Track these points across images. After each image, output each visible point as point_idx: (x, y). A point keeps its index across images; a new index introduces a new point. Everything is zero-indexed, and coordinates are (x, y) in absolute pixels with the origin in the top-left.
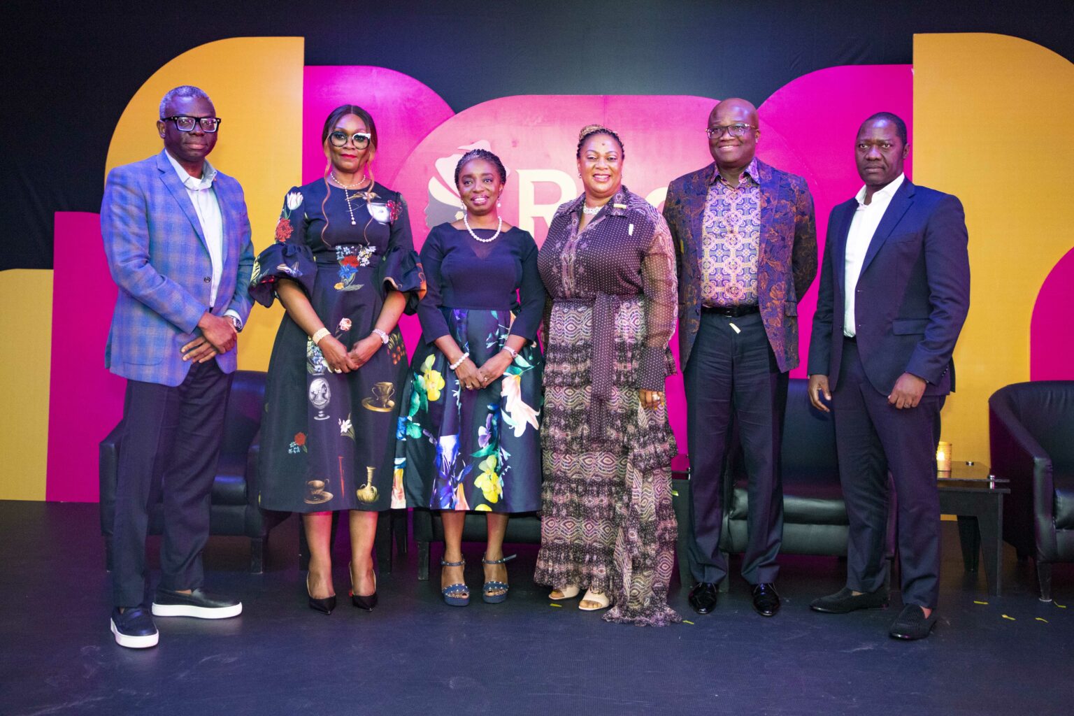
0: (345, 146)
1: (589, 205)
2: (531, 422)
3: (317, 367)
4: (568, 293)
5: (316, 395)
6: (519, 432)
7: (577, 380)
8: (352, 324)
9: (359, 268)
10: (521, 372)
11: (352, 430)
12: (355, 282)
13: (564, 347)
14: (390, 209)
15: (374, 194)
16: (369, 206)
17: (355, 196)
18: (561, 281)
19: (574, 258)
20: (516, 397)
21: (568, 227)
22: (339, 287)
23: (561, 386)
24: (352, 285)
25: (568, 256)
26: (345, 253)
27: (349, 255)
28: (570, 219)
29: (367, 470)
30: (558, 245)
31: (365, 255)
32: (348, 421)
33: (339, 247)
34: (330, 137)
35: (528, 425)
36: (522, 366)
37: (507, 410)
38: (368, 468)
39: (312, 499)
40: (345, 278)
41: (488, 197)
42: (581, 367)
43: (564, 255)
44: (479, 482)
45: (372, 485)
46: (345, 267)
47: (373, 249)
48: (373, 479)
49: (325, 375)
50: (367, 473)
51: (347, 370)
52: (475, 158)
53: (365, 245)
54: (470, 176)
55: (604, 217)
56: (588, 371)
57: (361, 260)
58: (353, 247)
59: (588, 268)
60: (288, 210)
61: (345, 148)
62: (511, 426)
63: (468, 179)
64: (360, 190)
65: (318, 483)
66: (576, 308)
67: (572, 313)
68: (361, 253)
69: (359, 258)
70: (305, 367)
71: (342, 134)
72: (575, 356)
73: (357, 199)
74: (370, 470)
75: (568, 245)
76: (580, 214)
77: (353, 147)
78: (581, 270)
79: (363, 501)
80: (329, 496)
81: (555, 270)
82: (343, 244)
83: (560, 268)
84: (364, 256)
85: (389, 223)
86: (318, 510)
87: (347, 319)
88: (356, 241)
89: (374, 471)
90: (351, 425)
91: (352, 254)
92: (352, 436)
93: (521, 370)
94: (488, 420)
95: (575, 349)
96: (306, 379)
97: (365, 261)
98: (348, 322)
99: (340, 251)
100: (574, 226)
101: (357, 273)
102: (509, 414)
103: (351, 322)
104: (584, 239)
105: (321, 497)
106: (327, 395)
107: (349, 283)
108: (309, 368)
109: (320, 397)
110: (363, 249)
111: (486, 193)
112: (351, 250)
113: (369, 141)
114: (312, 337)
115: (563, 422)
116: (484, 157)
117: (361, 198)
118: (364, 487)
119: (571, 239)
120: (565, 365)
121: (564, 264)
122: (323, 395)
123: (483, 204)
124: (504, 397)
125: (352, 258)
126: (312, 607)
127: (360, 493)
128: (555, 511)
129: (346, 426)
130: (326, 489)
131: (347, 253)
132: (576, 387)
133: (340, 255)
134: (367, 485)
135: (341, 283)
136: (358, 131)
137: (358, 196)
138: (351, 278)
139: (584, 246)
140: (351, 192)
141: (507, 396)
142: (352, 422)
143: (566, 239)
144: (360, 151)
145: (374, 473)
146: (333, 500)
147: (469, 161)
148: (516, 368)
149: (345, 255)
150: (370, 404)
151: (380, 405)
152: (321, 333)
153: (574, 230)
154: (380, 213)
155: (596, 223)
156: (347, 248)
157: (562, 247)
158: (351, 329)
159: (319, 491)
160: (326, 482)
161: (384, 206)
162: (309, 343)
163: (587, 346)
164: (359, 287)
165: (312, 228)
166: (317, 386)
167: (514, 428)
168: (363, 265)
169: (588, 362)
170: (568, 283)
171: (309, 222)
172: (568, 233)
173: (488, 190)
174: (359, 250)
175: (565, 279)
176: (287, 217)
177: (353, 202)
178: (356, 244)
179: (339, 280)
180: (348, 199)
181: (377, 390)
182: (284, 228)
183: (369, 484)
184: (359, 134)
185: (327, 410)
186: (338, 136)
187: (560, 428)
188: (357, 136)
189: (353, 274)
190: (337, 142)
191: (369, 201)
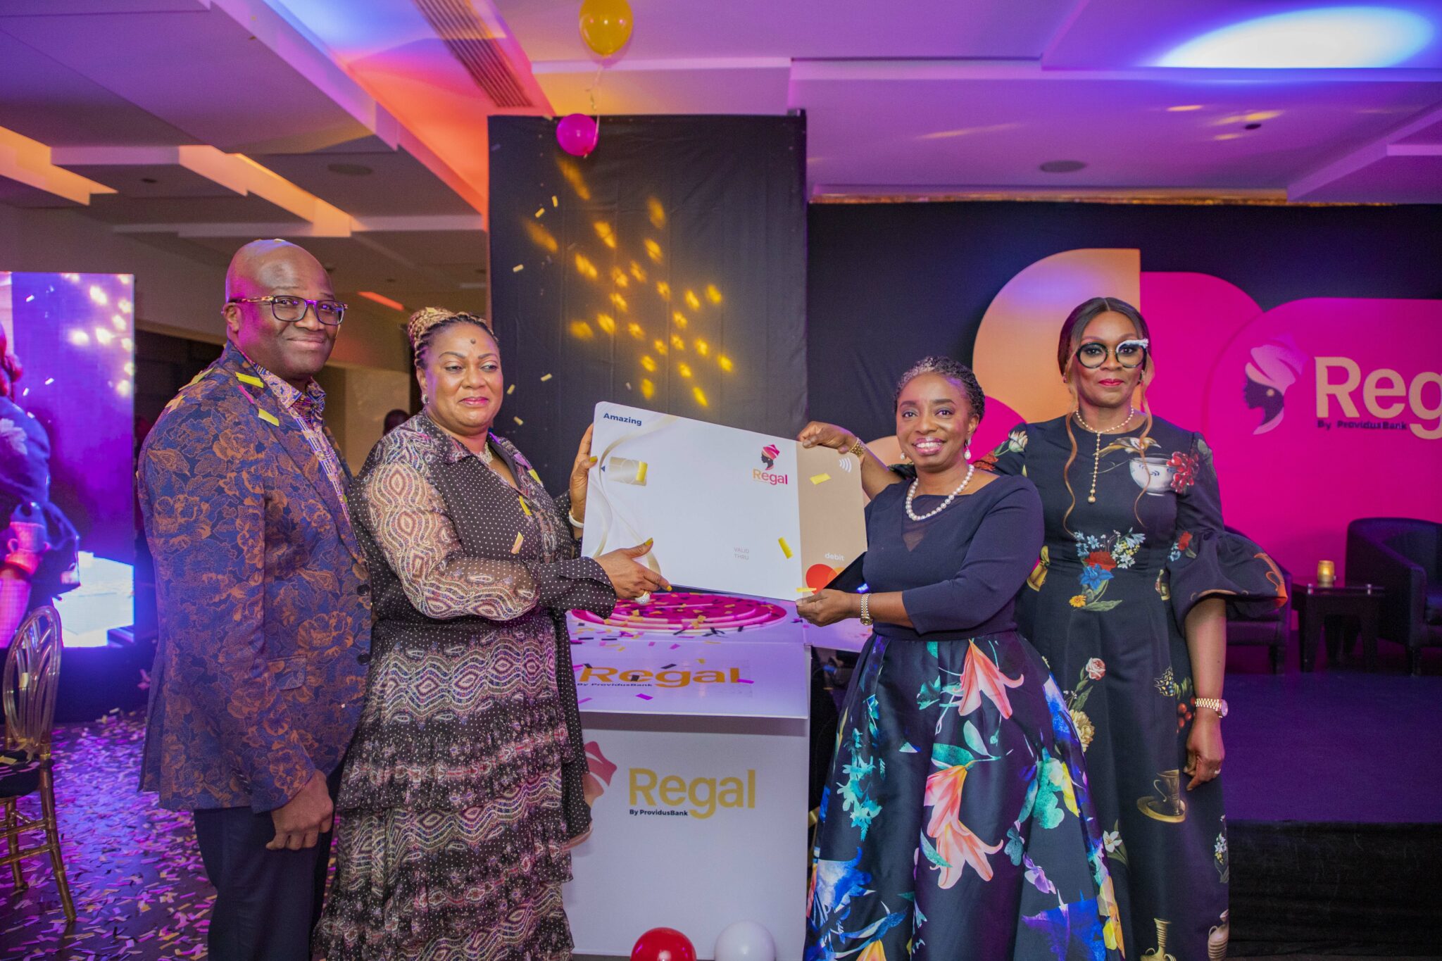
0: (1105, 365)
2: (972, 863)
6: (948, 880)
8: (1106, 668)
9: (1116, 571)
10: (972, 762)
11: (1123, 849)
12: (1107, 597)
14: (1174, 469)
15: (1148, 441)
16: (1135, 465)
17: (1112, 447)
20: (949, 813)
22: (1077, 602)
24: (1099, 601)
26: (1090, 546)
27: (1096, 550)
29: (1155, 924)
31: (1126, 550)
32: (1115, 834)
33: (1080, 535)
34: (1078, 355)
35: (968, 871)
36: (975, 749)
37: (929, 833)
38: (1157, 921)
40: (1089, 587)
41: (944, 442)
45: (1166, 951)
46: (1090, 571)
47: (1139, 538)
48: (1167, 940)
50: (1156, 929)
52: (926, 374)
53: (1124, 533)
54: (912, 403)
57: (1118, 559)
58: (1104, 536)
61: (1104, 369)
62: (934, 865)
63: (911, 409)
64: (1122, 436)
68: (1119, 547)
69: (1114, 556)
71: (1098, 347)
73: (1114, 453)
74: (1160, 924)
77: (1119, 365)
82: (1087, 530)
84: (1124, 551)
85: (1169, 491)
87: (1095, 660)
88: (1109, 524)
89: (1168, 928)
90: (1121, 841)
91: (1101, 548)
92: (1123, 859)
93: (971, 756)
97: (1127, 560)
98: (1099, 665)
99: (1082, 542)
101: (1111, 581)
102: (933, 841)
103: (1103, 665)
107: (1096, 597)
110: (1123, 539)
111: (941, 434)
112: (1100, 541)
113: (1144, 350)
116: (942, 371)
117: (1122, 450)
118: (1151, 953)
123: (936, 453)
124: (927, 807)
125: (1101, 557)
129: (1111, 841)
131: (1093, 547)
133: (1082, 548)
134: (1157, 950)
135: (1081, 597)
136: (1125, 338)
137: (1117, 447)
138: (1100, 588)
140: (1106, 440)
141: (933, 807)
142: (1123, 835)
144: (1129, 370)
145: (1169, 929)
147: (914, 377)
148: (962, 750)
149: (1089, 549)
150: (1151, 808)
151: (1169, 810)
154: (1154, 475)
156: (1093, 537)
161: (1164, 463)
164: (1112, 604)
167: (939, 870)
168: (1125, 566)
173: (943, 428)
174: (1114, 543)
178: (1108, 530)
179: (1078, 590)
180: (1099, 452)
181: (1161, 783)
183: (1161, 950)
184: (1128, 342)
186: (1090, 350)
188: (1123, 347)
189: (1104, 582)
190: (1087, 360)
191: (1136, 455)
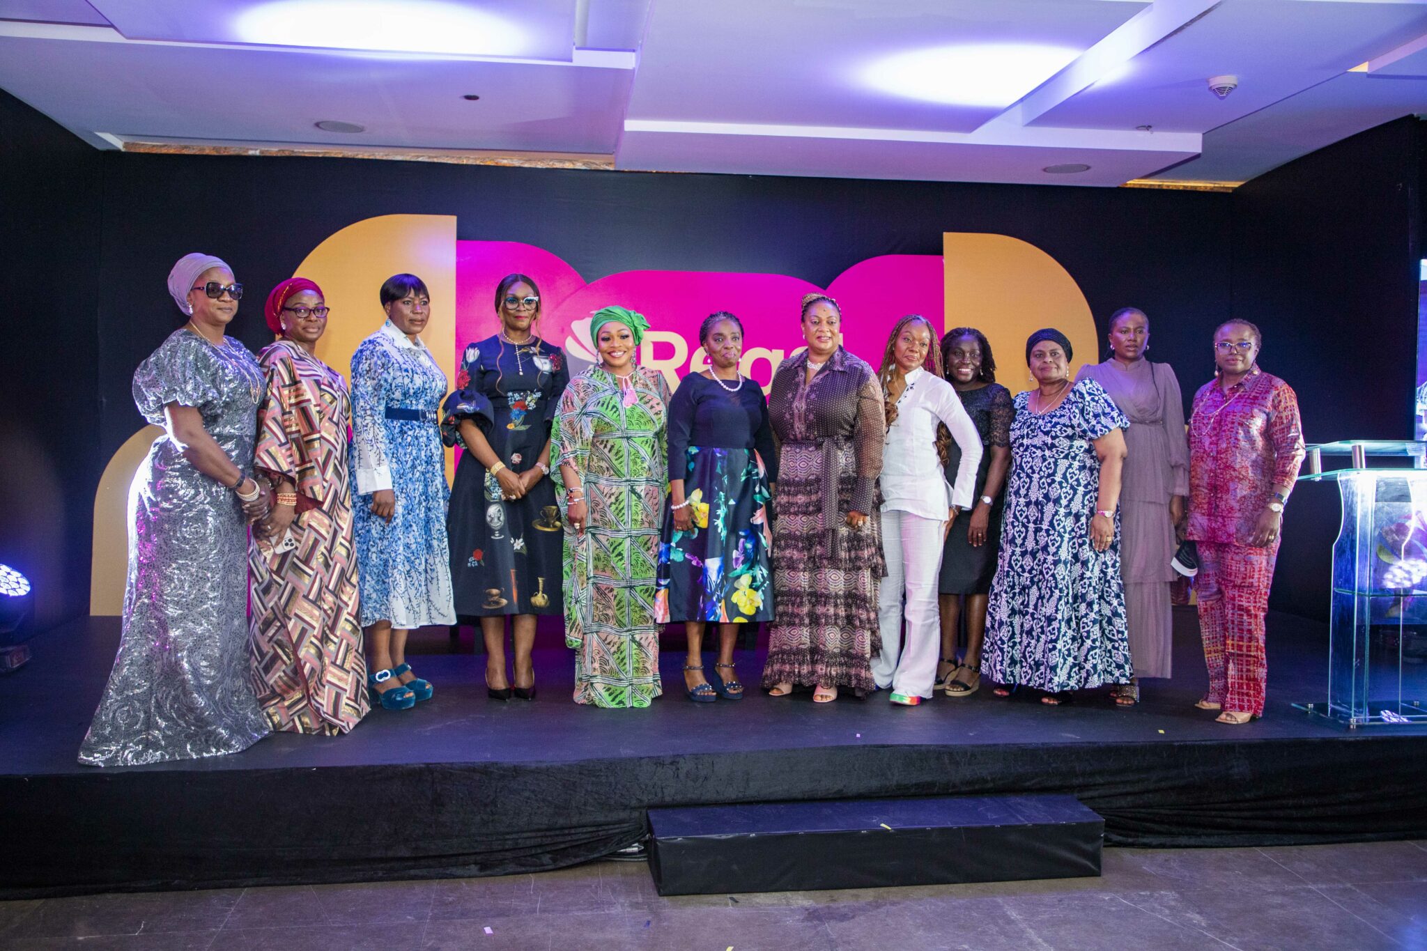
0: (518, 309)
1: (812, 361)
3: (494, 495)
4: (799, 436)
5: (492, 519)
7: (811, 508)
8: (522, 458)
9: (527, 410)
11: (524, 547)
12: (524, 423)
13: (798, 482)
14: (552, 361)
15: (538, 349)
16: (535, 359)
17: (523, 350)
18: (792, 426)
19: (804, 407)
21: (797, 380)
22: (511, 427)
23: (796, 514)
24: (521, 425)
25: (800, 405)
26: (515, 398)
28: (797, 373)
29: (537, 580)
30: (790, 396)
31: (531, 401)
33: (510, 394)
34: (504, 303)
38: (539, 577)
39: (489, 604)
40: (515, 419)
42: (814, 498)
43: (796, 404)
44: (735, 598)
45: (543, 593)
46: (515, 411)
47: (539, 395)
48: (544, 588)
49: (500, 502)
50: (538, 582)
51: (520, 496)
53: (532, 392)
55: (827, 372)
56: (819, 501)
57: (528, 404)
58: (522, 393)
59: (817, 416)
60: (467, 363)
61: (517, 311)
64: (527, 345)
65: (495, 591)
66: (806, 449)
67: (804, 452)
68: (529, 399)
70: (483, 494)
71: (515, 300)
72: (808, 488)
73: (525, 352)
74: (541, 580)
75: (798, 396)
76: (805, 369)
77: (524, 309)
78: (811, 417)
79: (537, 607)
80: (504, 602)
81: (788, 416)
82: (514, 391)
83: (792, 415)
85: (551, 373)
86: (493, 614)
87: (517, 453)
88: (523, 388)
89: (544, 579)
90: (523, 543)
91: (521, 399)
92: (524, 552)
94: (740, 545)
95: (808, 483)
96: (484, 505)
97: (532, 406)
98: (518, 456)
99: (511, 396)
100: (802, 379)
101: (525, 415)
103: (520, 456)
104: (812, 391)
105: (497, 603)
106: (502, 518)
107: (519, 423)
108: (487, 495)
109: (496, 520)
110: (530, 395)
112: (520, 395)
113: (537, 303)
114: (490, 469)
115: (800, 545)
117: (528, 352)
118: (535, 594)
119: (800, 390)
120: (799, 497)
121: (796, 411)
122: (499, 518)
124: (760, 524)
125: (521, 403)
126: (490, 696)
127: (533, 600)
128: (797, 621)
129: (519, 544)
130: (501, 596)
131: (517, 399)
132: (810, 514)
133: (511, 400)
134: (538, 592)
135: (512, 424)
136: (527, 296)
137: (525, 350)
138: (520, 419)
139: (813, 396)
140: (520, 347)
142: (524, 540)
143: (797, 390)
144: (529, 313)
145: (544, 581)
146: (507, 605)
149: (515, 400)
150: (539, 525)
151: (547, 525)
152: (498, 466)
153: (802, 382)
154: (544, 365)
155: (821, 376)
156: (516, 394)
157: (794, 397)
158: (521, 462)
159: (496, 598)
160: (501, 591)
161: (547, 358)
162: (487, 475)
163: (818, 480)
164: (527, 427)
165: (488, 378)
166: (493, 511)
168: (530, 408)
169: (820, 493)
170: (799, 428)
171: (484, 373)
172: (797, 385)
174: (526, 396)
175: (797, 425)
176: (465, 369)
177: (523, 355)
178: (525, 391)
179: (510, 421)
180: (518, 353)
181: (545, 513)
182: (462, 378)
183: (540, 592)
184: (528, 298)
185: (501, 531)
186: (511, 301)
187: (798, 551)
188: (527, 300)
189: (522, 416)
190: (510, 306)
191: (535, 354)
